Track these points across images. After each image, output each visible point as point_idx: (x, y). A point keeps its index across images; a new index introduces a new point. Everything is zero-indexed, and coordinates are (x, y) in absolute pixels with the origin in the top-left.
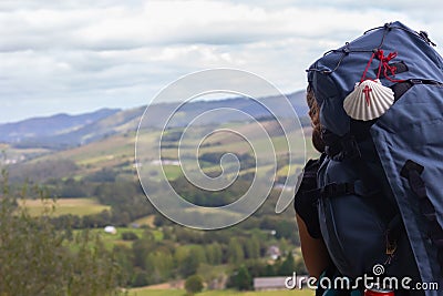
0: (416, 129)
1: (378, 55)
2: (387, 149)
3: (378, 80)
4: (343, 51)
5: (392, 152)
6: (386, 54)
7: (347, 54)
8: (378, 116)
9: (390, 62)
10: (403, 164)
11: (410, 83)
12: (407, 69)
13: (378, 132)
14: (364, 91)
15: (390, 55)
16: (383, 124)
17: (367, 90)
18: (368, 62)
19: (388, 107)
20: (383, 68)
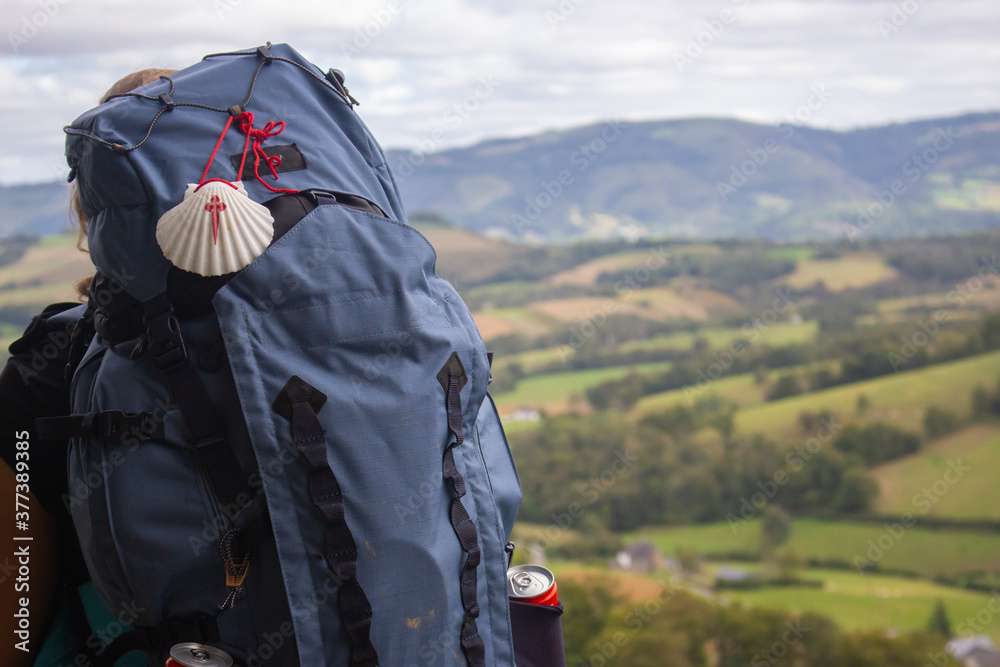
0: (317, 308)
1: (241, 122)
2: (248, 347)
3: (240, 184)
4: (160, 101)
5: (259, 356)
6: (259, 122)
7: (169, 109)
8: (234, 267)
9: (268, 143)
10: (280, 384)
11: (310, 200)
12: (304, 164)
13: (230, 306)
14: (208, 207)
15: (269, 126)
16: (245, 289)
17: (216, 207)
18: (217, 136)
19: (258, 251)
20: (251, 153)
